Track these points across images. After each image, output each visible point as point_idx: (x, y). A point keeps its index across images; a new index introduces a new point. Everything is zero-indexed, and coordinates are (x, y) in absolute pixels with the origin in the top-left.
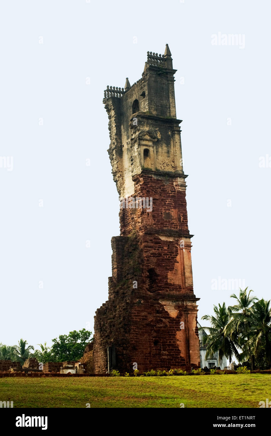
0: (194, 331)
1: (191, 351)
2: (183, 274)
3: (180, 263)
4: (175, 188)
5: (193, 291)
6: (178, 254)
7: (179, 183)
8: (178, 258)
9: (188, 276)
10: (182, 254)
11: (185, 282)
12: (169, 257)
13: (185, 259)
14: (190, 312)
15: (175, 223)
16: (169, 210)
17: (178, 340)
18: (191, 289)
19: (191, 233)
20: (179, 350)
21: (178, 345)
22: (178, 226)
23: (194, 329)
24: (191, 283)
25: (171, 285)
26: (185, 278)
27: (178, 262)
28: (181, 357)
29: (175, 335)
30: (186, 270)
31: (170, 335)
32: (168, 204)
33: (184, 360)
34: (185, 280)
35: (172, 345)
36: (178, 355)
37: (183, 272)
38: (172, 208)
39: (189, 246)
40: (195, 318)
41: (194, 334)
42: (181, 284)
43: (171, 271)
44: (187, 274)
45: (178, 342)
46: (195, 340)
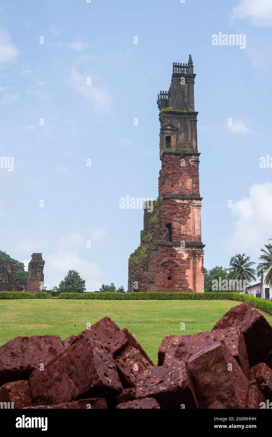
0: (200, 269)
1: (196, 285)
2: (194, 228)
3: (191, 219)
4: (190, 164)
5: (201, 239)
6: (190, 212)
7: (193, 159)
8: (190, 215)
9: (197, 228)
10: (193, 212)
11: (195, 233)
12: (183, 215)
13: (195, 216)
14: (197, 255)
15: (189, 189)
16: (185, 180)
17: (187, 276)
18: (199, 238)
19: (201, 197)
20: (187, 284)
21: (187, 280)
22: (191, 191)
23: (200, 268)
24: (199, 234)
25: (183, 235)
26: (195, 230)
27: (190, 218)
28: (189, 289)
29: (185, 272)
30: (195, 224)
31: (181, 272)
32: (183, 175)
33: (192, 291)
34: (195, 231)
35: (182, 280)
36: (187, 287)
37: (193, 225)
38: (187, 179)
39: (199, 206)
40: (201, 260)
41: (199, 272)
42: (192, 234)
43: (184, 225)
44: (197, 227)
45: (187, 278)
46: (200, 276)
